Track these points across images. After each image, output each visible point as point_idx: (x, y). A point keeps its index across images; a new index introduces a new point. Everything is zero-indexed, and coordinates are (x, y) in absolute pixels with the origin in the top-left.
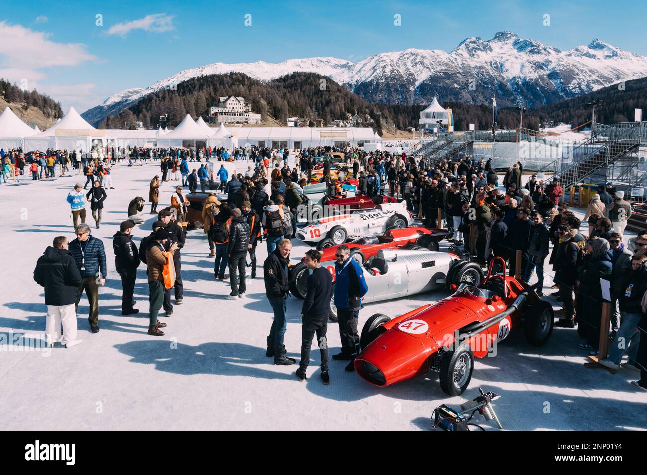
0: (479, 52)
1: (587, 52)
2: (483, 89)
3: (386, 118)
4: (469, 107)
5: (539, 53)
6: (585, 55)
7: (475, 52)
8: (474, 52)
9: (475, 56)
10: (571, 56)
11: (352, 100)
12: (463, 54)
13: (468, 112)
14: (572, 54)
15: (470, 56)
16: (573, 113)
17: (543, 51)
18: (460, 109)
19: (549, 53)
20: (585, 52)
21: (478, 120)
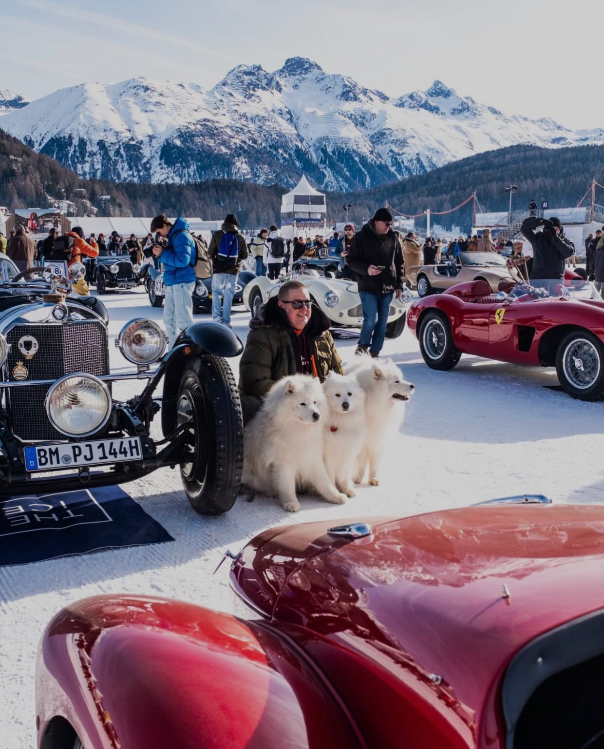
0: (259, 92)
1: (426, 102)
2: (270, 156)
3: (120, 206)
4: (256, 189)
5: (356, 100)
6: (421, 106)
7: (254, 90)
8: (252, 92)
9: (253, 98)
10: (403, 106)
11: (53, 171)
12: (233, 93)
13: (255, 196)
14: (405, 104)
15: (245, 97)
16: (414, 202)
17: (361, 96)
18: (242, 191)
19: (371, 99)
20: (423, 102)
21: (273, 209)
